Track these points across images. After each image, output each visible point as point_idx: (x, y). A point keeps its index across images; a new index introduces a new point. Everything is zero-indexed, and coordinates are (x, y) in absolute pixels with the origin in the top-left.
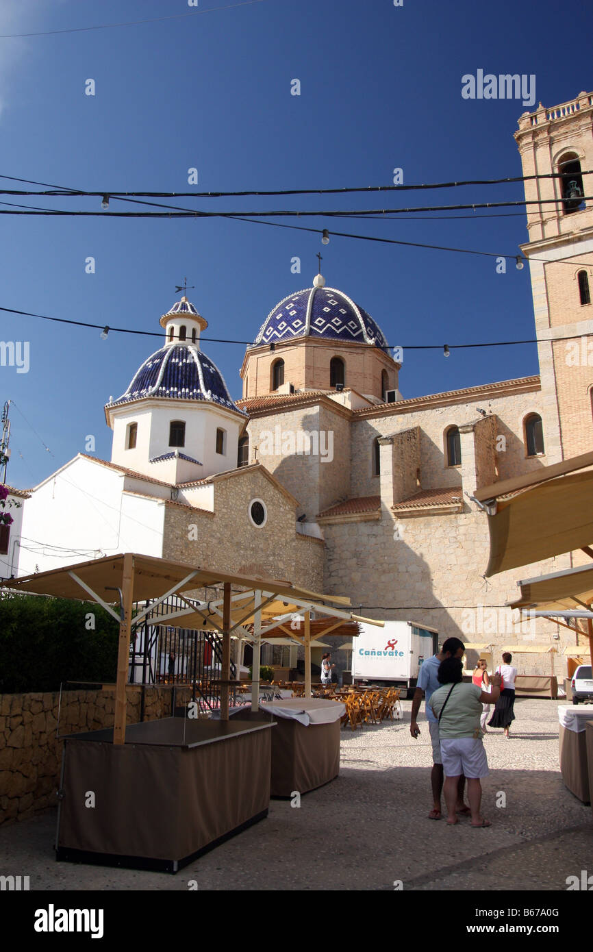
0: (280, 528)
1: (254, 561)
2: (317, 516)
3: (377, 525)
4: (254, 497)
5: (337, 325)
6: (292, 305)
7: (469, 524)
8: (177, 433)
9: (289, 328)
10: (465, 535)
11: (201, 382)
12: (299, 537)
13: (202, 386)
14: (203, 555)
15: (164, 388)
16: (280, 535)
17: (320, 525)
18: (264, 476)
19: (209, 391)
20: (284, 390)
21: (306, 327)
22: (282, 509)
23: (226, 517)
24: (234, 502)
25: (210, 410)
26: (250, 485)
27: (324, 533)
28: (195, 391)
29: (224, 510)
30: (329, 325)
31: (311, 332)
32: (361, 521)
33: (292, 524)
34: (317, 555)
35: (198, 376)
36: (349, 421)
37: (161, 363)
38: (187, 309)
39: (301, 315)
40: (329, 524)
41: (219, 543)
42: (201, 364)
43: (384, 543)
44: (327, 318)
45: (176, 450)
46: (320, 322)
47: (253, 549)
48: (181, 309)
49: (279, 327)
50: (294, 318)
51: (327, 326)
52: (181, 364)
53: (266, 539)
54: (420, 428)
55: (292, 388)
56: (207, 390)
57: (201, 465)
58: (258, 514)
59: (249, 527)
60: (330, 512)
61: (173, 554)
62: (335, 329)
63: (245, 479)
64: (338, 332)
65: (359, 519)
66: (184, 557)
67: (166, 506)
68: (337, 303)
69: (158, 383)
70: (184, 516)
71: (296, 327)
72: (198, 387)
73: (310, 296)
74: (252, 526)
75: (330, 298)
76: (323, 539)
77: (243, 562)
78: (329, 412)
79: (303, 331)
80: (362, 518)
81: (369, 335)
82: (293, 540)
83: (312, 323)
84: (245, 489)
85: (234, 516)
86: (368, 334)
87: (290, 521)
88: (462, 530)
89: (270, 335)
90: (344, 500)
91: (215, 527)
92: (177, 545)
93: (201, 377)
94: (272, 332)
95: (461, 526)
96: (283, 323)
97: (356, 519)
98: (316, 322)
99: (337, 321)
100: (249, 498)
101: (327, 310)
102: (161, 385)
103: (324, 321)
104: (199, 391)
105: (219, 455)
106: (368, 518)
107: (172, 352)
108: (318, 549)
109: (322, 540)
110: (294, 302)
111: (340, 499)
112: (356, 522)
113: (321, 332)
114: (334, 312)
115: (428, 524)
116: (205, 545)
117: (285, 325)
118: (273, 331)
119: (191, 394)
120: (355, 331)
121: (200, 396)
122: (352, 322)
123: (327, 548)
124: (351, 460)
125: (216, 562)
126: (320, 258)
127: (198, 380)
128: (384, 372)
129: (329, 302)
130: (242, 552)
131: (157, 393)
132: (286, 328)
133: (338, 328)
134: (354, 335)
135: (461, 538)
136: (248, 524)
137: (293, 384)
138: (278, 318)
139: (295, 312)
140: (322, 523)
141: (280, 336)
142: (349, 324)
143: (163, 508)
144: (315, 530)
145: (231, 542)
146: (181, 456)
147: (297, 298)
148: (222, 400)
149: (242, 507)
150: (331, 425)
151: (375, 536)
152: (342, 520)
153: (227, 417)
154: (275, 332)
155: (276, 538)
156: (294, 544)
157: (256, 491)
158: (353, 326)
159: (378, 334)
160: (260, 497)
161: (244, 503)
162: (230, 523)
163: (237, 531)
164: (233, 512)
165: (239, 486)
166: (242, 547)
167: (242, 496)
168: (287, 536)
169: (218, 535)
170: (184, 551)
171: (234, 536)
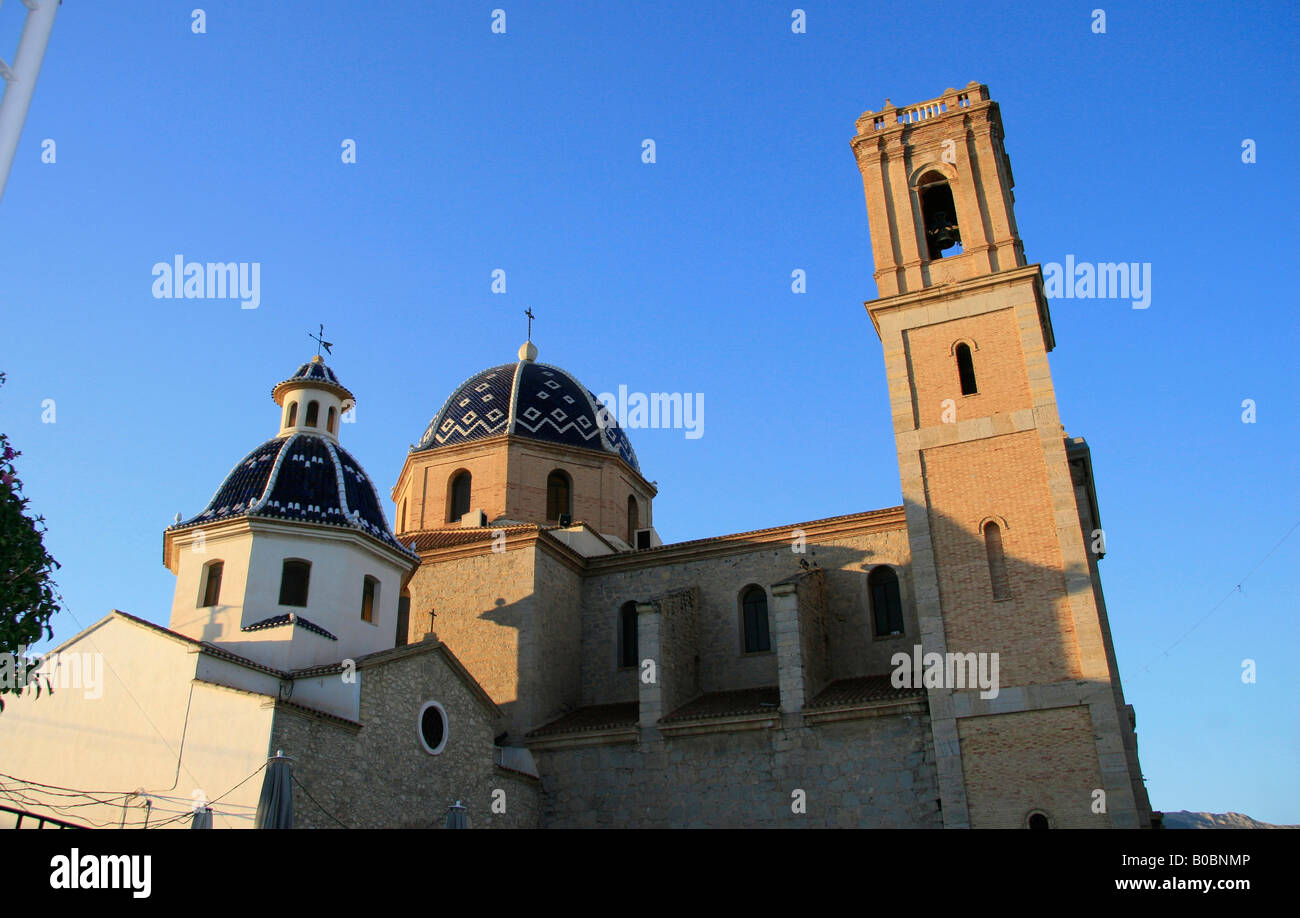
0: (467, 754)
1: (422, 813)
2: (527, 735)
3: (632, 751)
4: (426, 698)
5: (560, 420)
6: (487, 386)
7: (791, 750)
8: (295, 581)
9: (480, 422)
10: (786, 768)
11: (343, 496)
12: (500, 772)
13: (344, 503)
14: (336, 802)
15: (277, 504)
16: (468, 767)
17: (532, 751)
18: (445, 662)
19: (357, 513)
20: (470, 521)
21: (510, 420)
22: (472, 722)
23: (380, 732)
24: (392, 704)
25: (355, 544)
26: (421, 677)
27: (540, 766)
28: (330, 510)
29: (377, 720)
30: (546, 419)
31: (518, 428)
32: (605, 744)
33: (487, 748)
34: (527, 805)
35: (336, 487)
36: (580, 576)
37: (272, 461)
38: (323, 376)
39: (501, 402)
40: (549, 750)
41: (366, 780)
42: (342, 466)
43: (645, 783)
44: (546, 408)
45: (293, 612)
46: (532, 414)
47: (421, 793)
48: (313, 374)
49: (464, 419)
50: (490, 406)
51: (543, 422)
52: (308, 464)
53: (445, 775)
54: (699, 588)
55: (484, 518)
56: (352, 512)
57: (335, 639)
58: (433, 725)
59: (417, 752)
60: (549, 729)
62: (557, 427)
63: (414, 667)
64: (561, 431)
65: (601, 740)
67: (275, 708)
68: (558, 386)
69: (266, 493)
70: (307, 730)
71: (493, 420)
72: (337, 505)
73: (516, 373)
74: (422, 749)
75: (549, 379)
76: (538, 776)
77: (405, 817)
78: (549, 559)
79: (505, 427)
80: (608, 740)
81: (610, 440)
82: (489, 777)
83: (519, 414)
84: (412, 684)
85: (393, 732)
86: (608, 437)
87: (485, 743)
88: (780, 759)
89: (448, 432)
90: (571, 708)
91: (359, 751)
93: (342, 488)
94: (453, 427)
95: (779, 752)
96: (471, 413)
97: (596, 741)
98: (526, 414)
99: (559, 415)
100: (419, 699)
101: (543, 395)
102: (273, 497)
103: (538, 414)
104: (337, 511)
105: (364, 624)
106: (617, 739)
107: (293, 445)
108: (529, 793)
109: (535, 779)
110: (489, 382)
111: (564, 707)
112: (594, 746)
113: (534, 430)
114: (555, 400)
115: (721, 750)
117: (475, 416)
118: (455, 424)
119: (324, 515)
120: (588, 431)
121: (341, 519)
122: (583, 417)
123: (545, 793)
124: (582, 641)
125: (358, 816)
126: (531, 317)
127: (336, 493)
128: (632, 499)
129: (547, 384)
130: (403, 797)
131: (266, 510)
132: (475, 421)
133: (561, 425)
134: (587, 438)
135: (779, 773)
136: (416, 746)
137: (486, 512)
138: (462, 405)
139: (491, 397)
140: (536, 747)
141: (465, 434)
142: (579, 419)
143: (270, 712)
144: (525, 760)
145: (386, 779)
146: (301, 623)
147: (494, 375)
148: (376, 529)
149: (406, 716)
150: (552, 580)
151: (630, 771)
152: (572, 743)
153: (381, 559)
154: (457, 427)
155: (461, 772)
156: (490, 784)
157: (432, 688)
158: (586, 423)
159: (622, 438)
160: (437, 698)
161: (411, 708)
162: (386, 744)
163: (397, 759)
164: (391, 725)
165: (403, 678)
166: (404, 788)
167: (408, 696)
168: (480, 770)
169: (365, 765)
170: (303, 794)
171: (391, 770)
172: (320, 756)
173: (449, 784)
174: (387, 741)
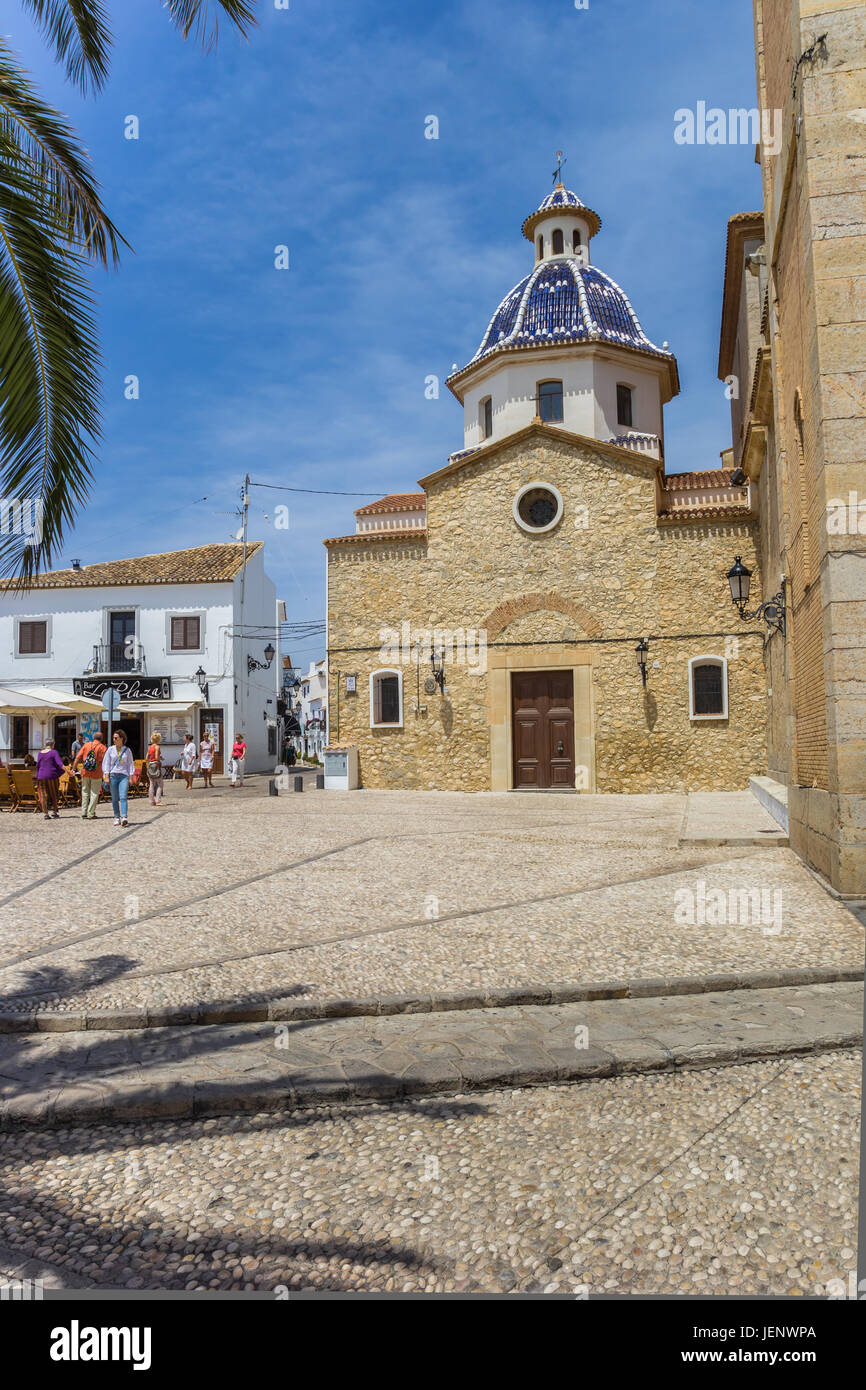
0: (607, 518)
1: (533, 588)
12: (665, 524)
16: (608, 530)
18: (553, 441)
22: (612, 483)
23: (459, 530)
24: (477, 503)
26: (517, 465)
29: (453, 523)
33: (643, 503)
35: (518, 313)
58: (538, 508)
61: (347, 610)
63: (505, 459)
66: (368, 611)
70: (366, 553)
74: (523, 532)
77: (507, 597)
82: (648, 532)
87: (640, 499)
93: (521, 312)
100: (517, 486)
116: (414, 585)
130: (502, 580)
136: (515, 531)
145: (475, 569)
149: (498, 507)
155: (594, 540)
156: (650, 539)
157: (533, 471)
160: (542, 478)
161: (504, 498)
162: (468, 540)
163: (488, 549)
164: (474, 521)
165: (490, 475)
166: (503, 571)
167: (498, 489)
168: (629, 528)
169: (440, 564)
170: (369, 602)
171: (479, 560)
172: (385, 568)
173: (574, 554)
174: (470, 536)
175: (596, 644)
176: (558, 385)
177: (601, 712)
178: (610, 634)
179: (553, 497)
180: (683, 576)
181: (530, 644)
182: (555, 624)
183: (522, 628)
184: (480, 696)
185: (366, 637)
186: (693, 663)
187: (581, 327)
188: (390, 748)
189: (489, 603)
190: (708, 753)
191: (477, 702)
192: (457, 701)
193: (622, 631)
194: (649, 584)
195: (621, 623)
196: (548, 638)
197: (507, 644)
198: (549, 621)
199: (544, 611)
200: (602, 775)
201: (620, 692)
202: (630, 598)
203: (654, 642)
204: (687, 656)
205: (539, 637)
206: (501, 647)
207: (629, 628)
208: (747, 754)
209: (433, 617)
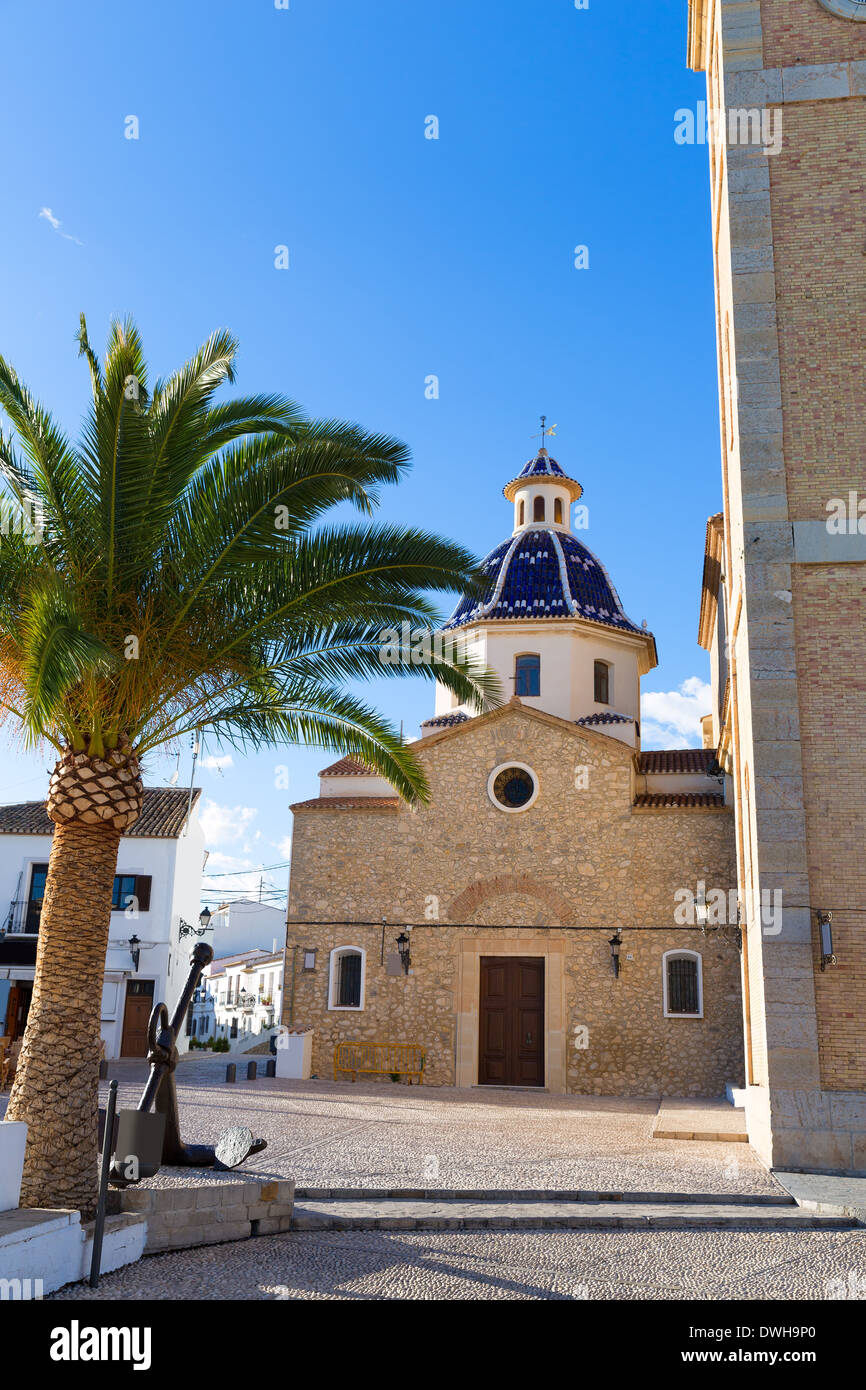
0: (583, 802)
1: (506, 869)
4: (500, 761)
16: (583, 815)
18: (533, 722)
23: (432, 805)
24: (450, 778)
26: (493, 743)
47: (503, 850)
53: (542, 830)
58: (515, 788)
59: (492, 815)
61: (311, 881)
63: (481, 735)
66: (333, 884)
70: (334, 822)
74: (497, 811)
77: (478, 876)
82: (624, 820)
84: (479, 753)
85: (451, 802)
87: (619, 785)
91: (402, 827)
92: (322, 867)
100: (492, 763)
116: (382, 858)
130: (475, 859)
136: (488, 810)
149: (472, 784)
155: (570, 822)
156: (626, 826)
157: (510, 750)
160: (518, 758)
161: (479, 775)
162: (441, 816)
163: (460, 827)
164: (447, 797)
165: (465, 752)
166: (475, 850)
167: (473, 765)
168: (605, 815)
169: (412, 839)
170: (335, 874)
171: (451, 836)
172: (353, 840)
173: (549, 837)
174: (442, 813)
175: (568, 932)
176: (535, 659)
177: (572, 1004)
178: (582, 922)
179: (529, 778)
180: (658, 867)
181: (501, 927)
182: (529, 908)
183: (492, 909)
184: (447, 981)
185: (329, 911)
186: (667, 957)
187: (561, 603)
188: (349, 1033)
189: (461, 882)
190: (682, 1054)
191: (443, 987)
192: (423, 985)
193: (596, 920)
194: (623, 873)
195: (594, 911)
196: (519, 922)
197: (478, 926)
198: (521, 904)
199: (516, 894)
200: (573, 1073)
201: (594, 985)
202: (605, 885)
203: (628, 932)
204: (661, 949)
205: (510, 922)
206: (470, 929)
207: (603, 917)
208: (723, 1057)
209: (402, 894)
